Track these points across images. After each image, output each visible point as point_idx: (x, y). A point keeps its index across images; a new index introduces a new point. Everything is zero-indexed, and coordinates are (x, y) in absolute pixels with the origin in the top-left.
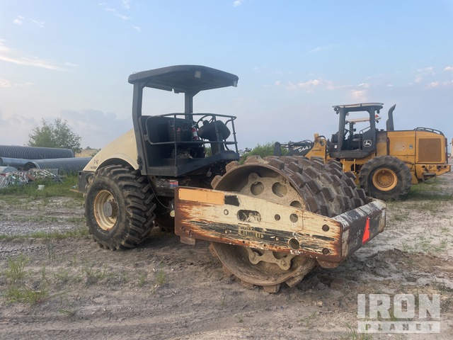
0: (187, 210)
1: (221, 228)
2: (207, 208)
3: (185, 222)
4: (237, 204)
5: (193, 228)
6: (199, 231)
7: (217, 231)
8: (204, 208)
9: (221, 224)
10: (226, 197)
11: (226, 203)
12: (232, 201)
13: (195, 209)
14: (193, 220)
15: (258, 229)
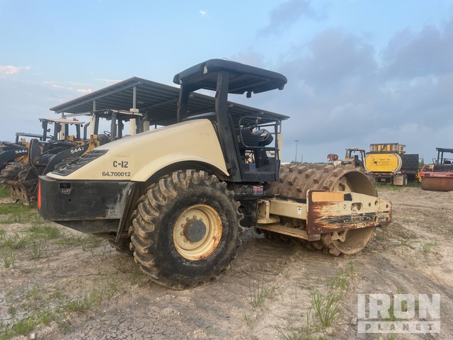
0: (318, 210)
1: (342, 220)
2: (333, 206)
3: (317, 221)
4: (351, 199)
5: (323, 225)
6: (328, 226)
7: (339, 222)
8: (331, 206)
9: (342, 217)
10: (345, 195)
11: (345, 200)
12: (348, 198)
13: (325, 208)
14: (324, 218)
15: (361, 215)
